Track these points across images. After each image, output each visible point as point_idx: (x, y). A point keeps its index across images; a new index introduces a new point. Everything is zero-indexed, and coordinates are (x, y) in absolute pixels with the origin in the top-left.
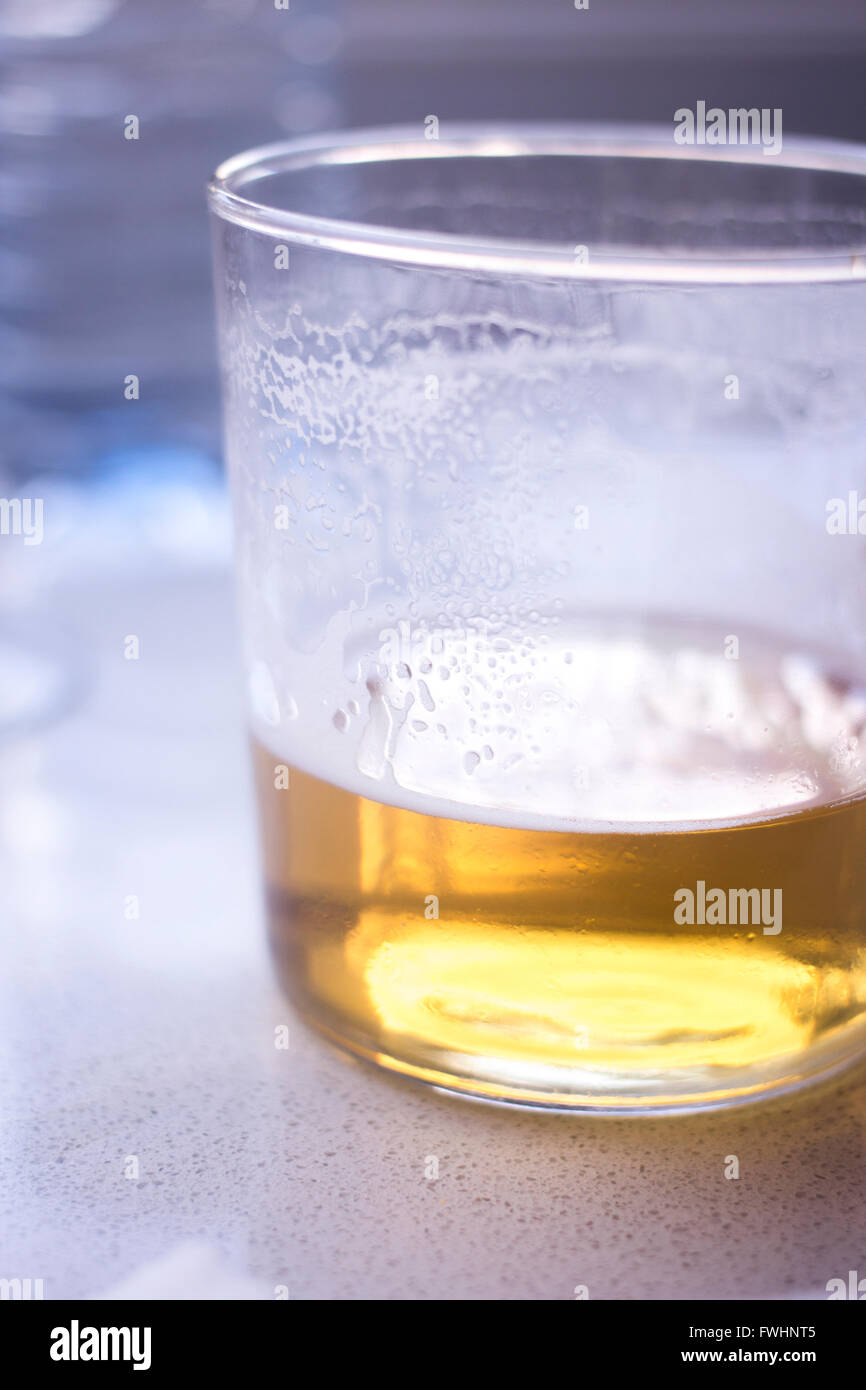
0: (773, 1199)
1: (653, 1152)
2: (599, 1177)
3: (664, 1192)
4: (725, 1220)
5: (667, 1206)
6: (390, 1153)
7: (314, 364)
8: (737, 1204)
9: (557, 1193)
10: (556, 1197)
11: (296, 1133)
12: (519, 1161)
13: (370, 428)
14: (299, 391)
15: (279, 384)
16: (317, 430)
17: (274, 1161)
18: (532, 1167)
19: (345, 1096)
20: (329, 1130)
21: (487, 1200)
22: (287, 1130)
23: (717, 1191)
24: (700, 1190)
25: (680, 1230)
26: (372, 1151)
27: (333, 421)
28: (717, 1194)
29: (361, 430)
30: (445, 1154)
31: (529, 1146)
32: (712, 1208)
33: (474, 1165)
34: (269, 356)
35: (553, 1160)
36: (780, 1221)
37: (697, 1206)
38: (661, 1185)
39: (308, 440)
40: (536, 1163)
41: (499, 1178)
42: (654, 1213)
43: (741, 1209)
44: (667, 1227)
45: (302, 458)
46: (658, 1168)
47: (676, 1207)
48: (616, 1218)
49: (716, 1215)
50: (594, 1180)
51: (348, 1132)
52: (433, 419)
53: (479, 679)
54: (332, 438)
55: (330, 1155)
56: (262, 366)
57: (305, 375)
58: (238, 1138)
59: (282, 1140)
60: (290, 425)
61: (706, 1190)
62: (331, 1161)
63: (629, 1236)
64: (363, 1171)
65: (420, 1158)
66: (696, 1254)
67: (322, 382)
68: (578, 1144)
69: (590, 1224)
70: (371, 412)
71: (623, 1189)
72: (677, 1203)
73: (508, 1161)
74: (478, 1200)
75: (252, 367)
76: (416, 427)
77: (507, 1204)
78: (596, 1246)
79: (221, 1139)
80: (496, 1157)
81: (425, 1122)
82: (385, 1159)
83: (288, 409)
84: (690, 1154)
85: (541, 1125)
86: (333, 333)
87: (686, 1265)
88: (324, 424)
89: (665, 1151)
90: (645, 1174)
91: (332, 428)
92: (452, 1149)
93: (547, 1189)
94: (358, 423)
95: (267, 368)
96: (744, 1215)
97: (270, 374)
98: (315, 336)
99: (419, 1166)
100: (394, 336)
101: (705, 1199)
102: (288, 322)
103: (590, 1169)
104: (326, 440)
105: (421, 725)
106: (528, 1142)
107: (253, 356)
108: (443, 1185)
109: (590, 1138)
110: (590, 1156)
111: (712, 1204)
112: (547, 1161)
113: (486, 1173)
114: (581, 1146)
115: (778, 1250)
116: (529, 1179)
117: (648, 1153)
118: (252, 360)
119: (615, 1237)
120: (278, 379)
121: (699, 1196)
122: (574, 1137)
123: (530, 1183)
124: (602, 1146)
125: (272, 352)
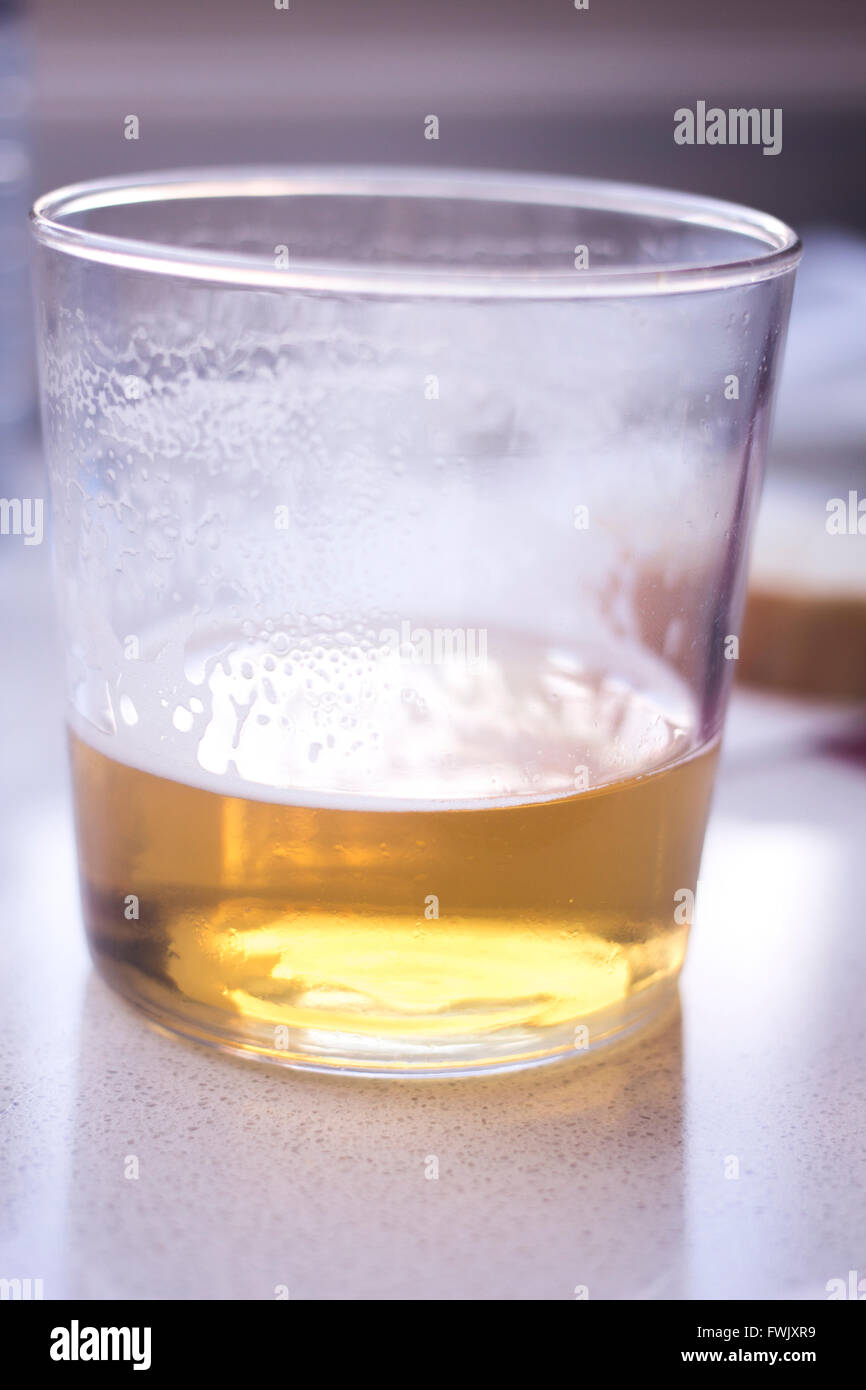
0: (609, 1139)
1: (489, 1106)
2: (447, 1131)
3: (508, 1141)
4: (571, 1160)
5: (515, 1152)
6: (249, 1124)
7: (158, 383)
8: (577, 1145)
9: (412, 1148)
10: (412, 1151)
11: (155, 1113)
12: (369, 1123)
13: (216, 441)
14: (142, 408)
15: (120, 403)
16: (161, 445)
17: (141, 1138)
18: (383, 1127)
19: (192, 1078)
20: (186, 1108)
21: (350, 1158)
22: (146, 1111)
23: (557, 1135)
24: (541, 1136)
25: (534, 1171)
26: (231, 1123)
27: (177, 437)
28: (558, 1138)
29: (207, 443)
30: (300, 1122)
31: (375, 1109)
32: (556, 1151)
33: (330, 1129)
34: (110, 378)
35: (400, 1120)
36: (620, 1157)
37: (542, 1149)
38: (505, 1134)
39: (151, 455)
40: (386, 1123)
41: (355, 1139)
42: (505, 1158)
43: (581, 1151)
44: (520, 1169)
45: (145, 473)
46: (498, 1120)
47: (523, 1152)
48: (471, 1165)
49: (561, 1156)
50: (443, 1134)
51: (204, 1108)
52: (278, 431)
53: (322, 674)
54: (177, 452)
55: (193, 1129)
56: (102, 389)
57: (150, 394)
58: (102, 1120)
59: (144, 1120)
60: (131, 442)
61: (546, 1135)
62: (195, 1134)
63: (488, 1180)
64: (228, 1141)
65: (278, 1126)
66: (551, 1190)
67: (167, 399)
68: (420, 1104)
69: (449, 1171)
70: (217, 424)
71: (471, 1140)
72: (523, 1149)
73: (360, 1124)
74: (342, 1158)
75: (90, 390)
76: (262, 437)
77: (370, 1161)
78: (460, 1190)
79: (87, 1123)
80: (348, 1121)
81: (274, 1095)
82: (245, 1129)
83: (130, 426)
84: (524, 1106)
85: (382, 1090)
86: (180, 353)
87: (546, 1200)
88: (168, 439)
89: (500, 1104)
90: (488, 1126)
91: (177, 443)
92: (306, 1116)
93: (402, 1144)
94: (203, 436)
95: (107, 390)
96: (586, 1154)
97: (111, 394)
98: (160, 357)
99: (279, 1134)
100: (240, 355)
101: (547, 1143)
102: (131, 345)
103: (437, 1125)
104: (169, 454)
105: (264, 720)
106: (374, 1105)
107: (91, 379)
108: (307, 1148)
109: (429, 1099)
110: (434, 1114)
111: (554, 1147)
112: (396, 1121)
113: (342, 1135)
114: (424, 1106)
115: (625, 1182)
116: (384, 1138)
117: (485, 1108)
118: (90, 382)
119: (475, 1181)
120: (117, 399)
121: (541, 1142)
122: (414, 1099)
123: (386, 1141)
124: (443, 1104)
125: (114, 373)
